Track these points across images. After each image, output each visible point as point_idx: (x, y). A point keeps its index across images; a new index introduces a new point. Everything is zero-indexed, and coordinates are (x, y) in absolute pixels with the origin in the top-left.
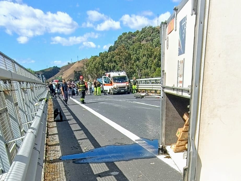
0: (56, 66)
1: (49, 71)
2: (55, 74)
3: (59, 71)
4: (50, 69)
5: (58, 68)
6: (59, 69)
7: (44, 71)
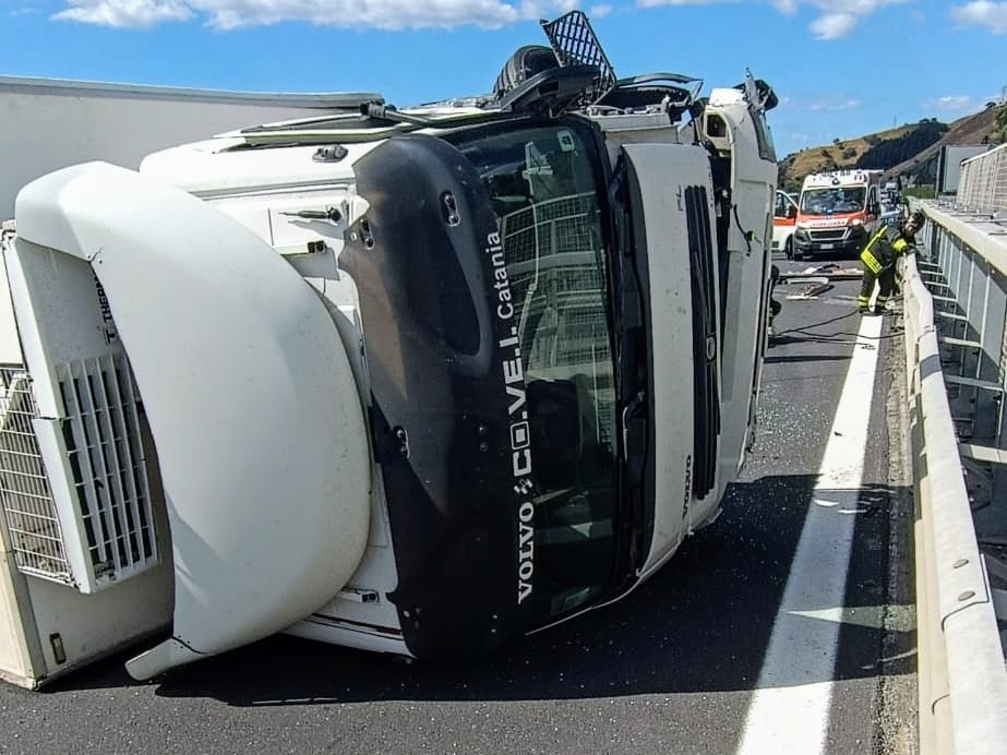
0: (934, 119)
1: (897, 140)
2: (918, 153)
3: (939, 138)
4: (905, 131)
5: (939, 124)
6: (945, 128)
7: (880, 139)
